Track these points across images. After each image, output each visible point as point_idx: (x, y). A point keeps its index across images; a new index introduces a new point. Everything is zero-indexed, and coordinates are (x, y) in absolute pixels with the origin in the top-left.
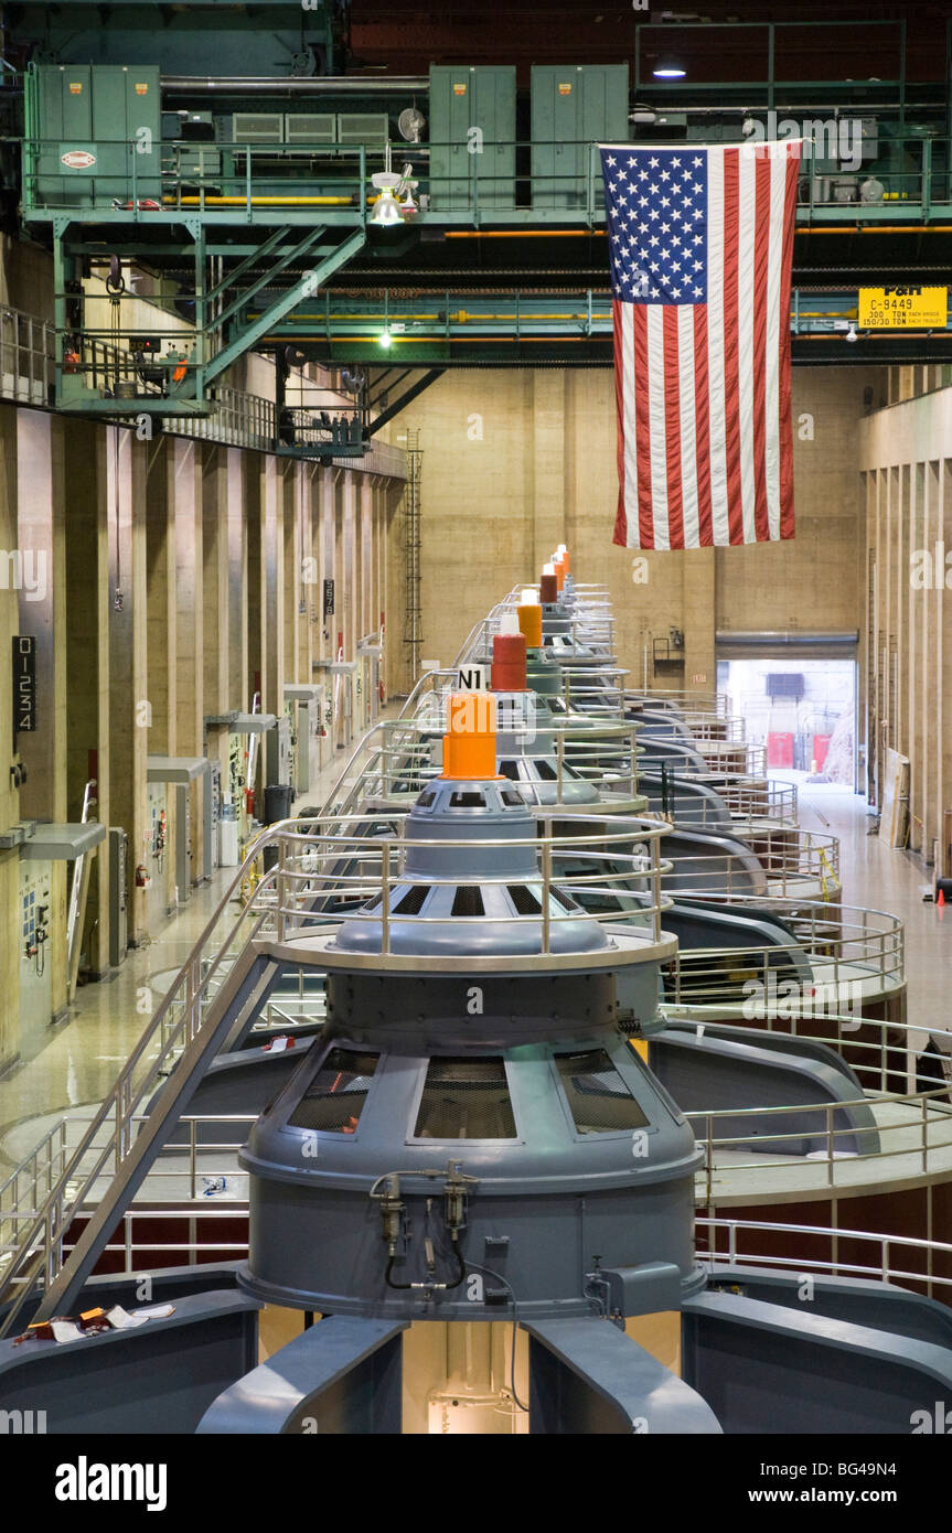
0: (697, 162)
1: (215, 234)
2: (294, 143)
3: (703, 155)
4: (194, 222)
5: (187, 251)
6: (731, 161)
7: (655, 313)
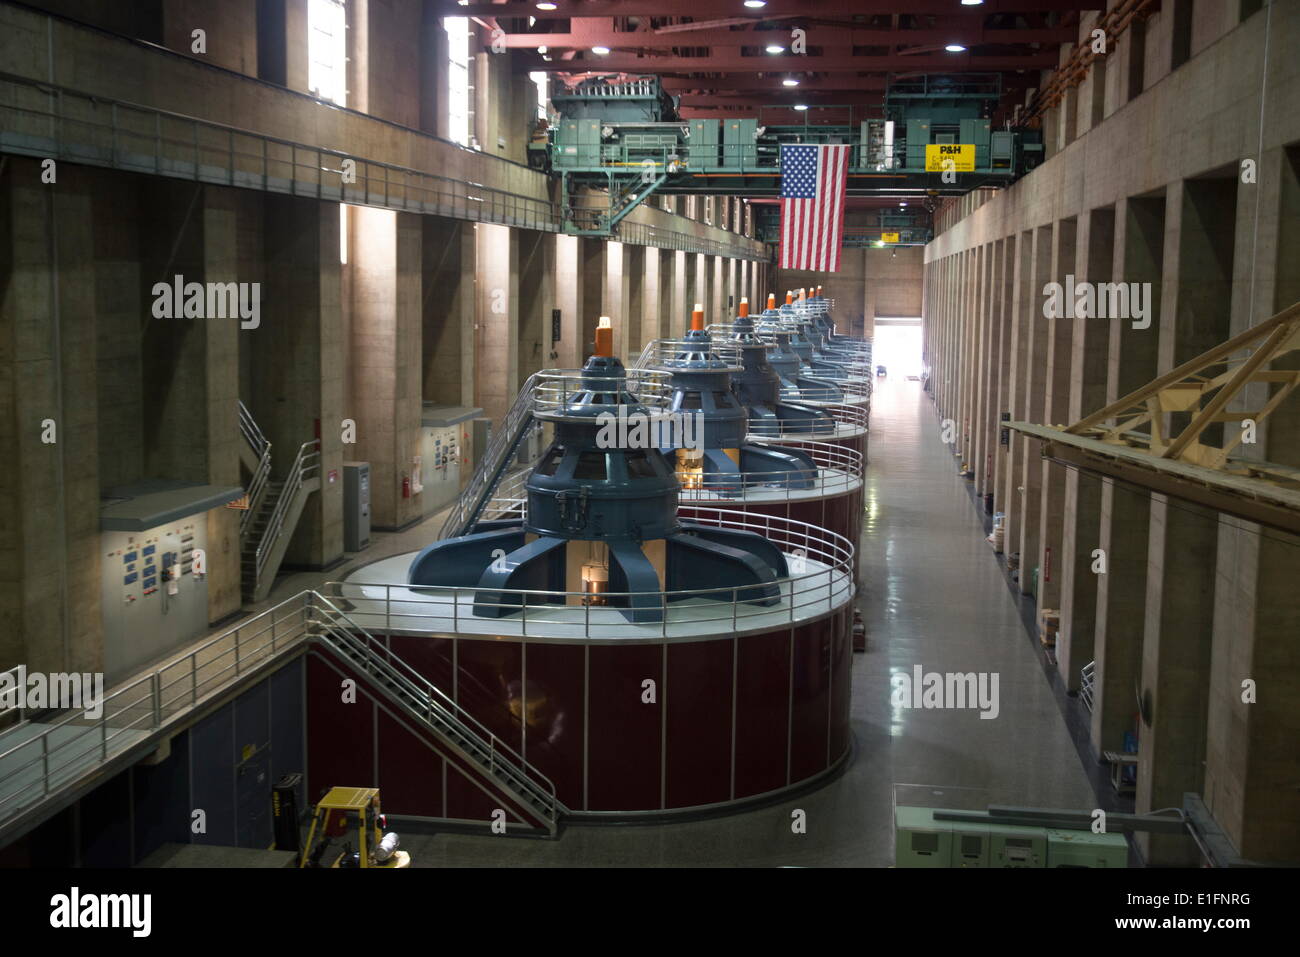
0: (815, 150)
1: (617, 176)
2: (648, 145)
3: (817, 147)
4: (609, 171)
5: (605, 181)
6: (826, 150)
7: (798, 201)
